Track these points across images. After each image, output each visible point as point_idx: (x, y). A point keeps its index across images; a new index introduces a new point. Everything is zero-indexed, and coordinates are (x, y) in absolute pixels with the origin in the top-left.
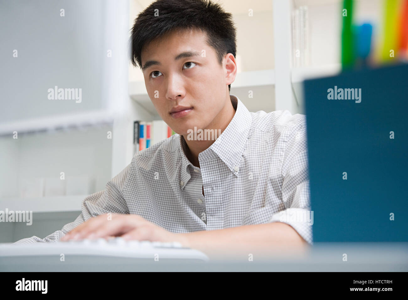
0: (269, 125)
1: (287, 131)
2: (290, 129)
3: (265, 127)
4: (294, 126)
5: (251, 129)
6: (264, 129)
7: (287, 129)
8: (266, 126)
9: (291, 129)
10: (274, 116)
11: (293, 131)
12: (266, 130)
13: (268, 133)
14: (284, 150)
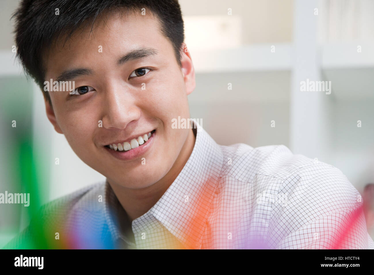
0: (251, 170)
1: (275, 185)
2: (280, 181)
3: (244, 174)
4: (288, 176)
5: (221, 177)
6: (242, 177)
7: (276, 182)
8: (246, 171)
9: (282, 182)
10: (260, 155)
11: (284, 185)
12: (245, 179)
13: (248, 184)
14: (268, 217)
